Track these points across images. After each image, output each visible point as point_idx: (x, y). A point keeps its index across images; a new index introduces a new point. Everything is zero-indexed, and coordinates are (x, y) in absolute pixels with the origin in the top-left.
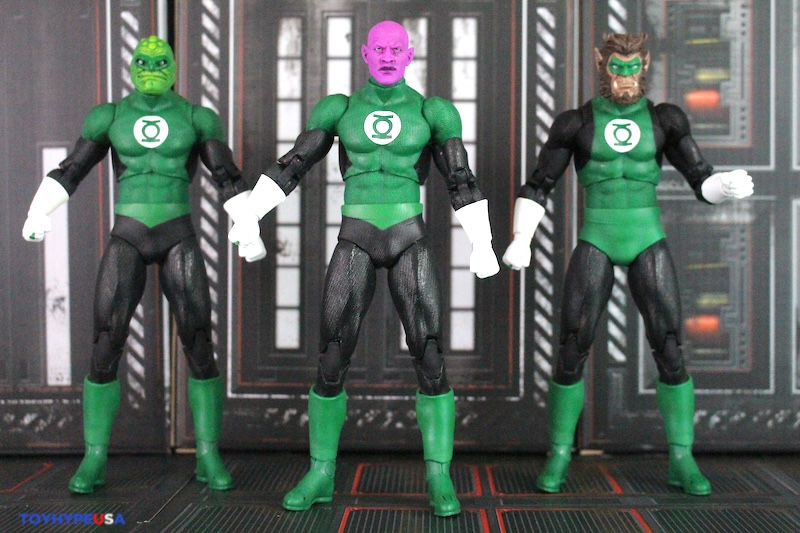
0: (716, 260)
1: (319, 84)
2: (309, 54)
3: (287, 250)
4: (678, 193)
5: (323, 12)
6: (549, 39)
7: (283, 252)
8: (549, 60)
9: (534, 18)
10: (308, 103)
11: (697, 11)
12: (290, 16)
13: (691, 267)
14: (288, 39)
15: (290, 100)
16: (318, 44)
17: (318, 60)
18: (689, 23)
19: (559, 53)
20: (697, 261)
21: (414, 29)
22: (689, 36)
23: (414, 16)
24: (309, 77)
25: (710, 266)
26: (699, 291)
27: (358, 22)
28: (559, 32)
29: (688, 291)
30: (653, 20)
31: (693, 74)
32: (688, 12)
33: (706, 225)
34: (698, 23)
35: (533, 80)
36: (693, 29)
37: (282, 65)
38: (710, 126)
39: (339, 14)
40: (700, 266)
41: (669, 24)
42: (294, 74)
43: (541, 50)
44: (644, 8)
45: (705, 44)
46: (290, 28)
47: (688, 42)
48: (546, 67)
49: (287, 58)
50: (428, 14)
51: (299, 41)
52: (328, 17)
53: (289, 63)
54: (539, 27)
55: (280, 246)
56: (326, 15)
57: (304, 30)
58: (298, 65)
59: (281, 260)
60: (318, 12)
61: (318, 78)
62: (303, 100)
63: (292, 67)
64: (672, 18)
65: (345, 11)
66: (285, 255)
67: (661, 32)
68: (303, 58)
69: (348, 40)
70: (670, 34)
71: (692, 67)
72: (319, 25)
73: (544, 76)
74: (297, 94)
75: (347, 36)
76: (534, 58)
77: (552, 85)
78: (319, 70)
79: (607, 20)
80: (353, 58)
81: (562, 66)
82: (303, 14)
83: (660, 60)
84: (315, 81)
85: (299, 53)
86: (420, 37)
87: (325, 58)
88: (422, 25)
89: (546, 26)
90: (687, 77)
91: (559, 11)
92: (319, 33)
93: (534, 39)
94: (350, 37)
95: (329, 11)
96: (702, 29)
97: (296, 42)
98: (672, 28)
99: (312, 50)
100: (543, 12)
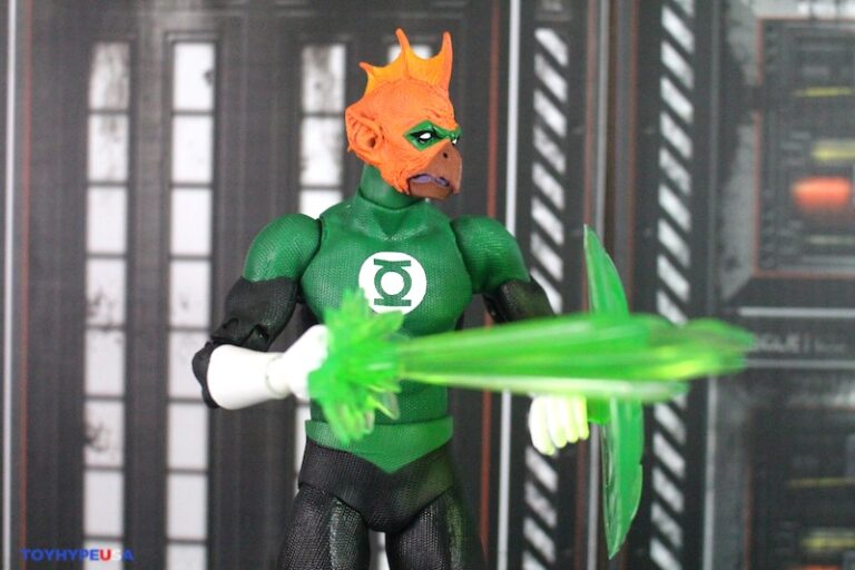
0: (840, 473)
1: (157, 157)
2: (141, 105)
3: (103, 440)
4: (776, 355)
5: (166, 33)
6: (557, 84)
7: (96, 444)
8: (556, 120)
9: (530, 47)
10: (139, 188)
11: (818, 40)
12: (109, 40)
13: (794, 483)
14: (106, 79)
15: (108, 184)
16: (157, 88)
17: (157, 115)
18: (800, 59)
19: (573, 109)
20: (807, 474)
21: (323, 64)
22: (802, 82)
23: (323, 41)
24: (141, 146)
25: (827, 482)
26: (809, 524)
27: (226, 52)
28: (574, 73)
29: (788, 524)
30: (739, 53)
31: (808, 148)
32: (800, 40)
33: (823, 411)
34: (817, 59)
35: (528, 155)
36: (809, 71)
37: (96, 124)
38: (834, 240)
39: (194, 37)
40: (809, 482)
41: (767, 60)
42: (116, 140)
43: (542, 104)
44: (723, 33)
45: (830, 98)
46: (110, 60)
47: (799, 93)
48: (550, 133)
49: (107, 112)
50: (346, 37)
51: (126, 82)
52: (174, 43)
53: (109, 119)
54: (540, 63)
55: (90, 433)
56: (171, 38)
57: (134, 64)
58: (122, 124)
59: (92, 457)
60: (158, 32)
61: (157, 147)
62: (131, 185)
63: (113, 128)
64: (773, 51)
65: (204, 31)
66: (100, 450)
67: (752, 73)
68: (132, 113)
69: (209, 81)
70: (769, 78)
71: (805, 135)
72: (159, 55)
73: (547, 149)
74: (121, 173)
75: (208, 75)
76: (529, 117)
77: (560, 163)
78: (159, 132)
79: (658, 54)
80: (216, 113)
81: (578, 131)
82: (131, 36)
83: (750, 122)
84: (151, 153)
85: (124, 104)
86: (332, 79)
87: (169, 113)
88: (337, 56)
89: (551, 60)
90: (796, 154)
91: (574, 36)
92: (158, 69)
93: (531, 83)
94: (213, 78)
95: (177, 32)
96: (824, 71)
97: (120, 86)
98: (772, 68)
99: (147, 99)
100: (546, 37)
